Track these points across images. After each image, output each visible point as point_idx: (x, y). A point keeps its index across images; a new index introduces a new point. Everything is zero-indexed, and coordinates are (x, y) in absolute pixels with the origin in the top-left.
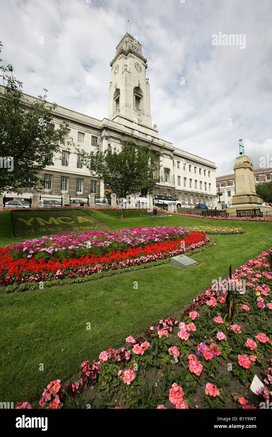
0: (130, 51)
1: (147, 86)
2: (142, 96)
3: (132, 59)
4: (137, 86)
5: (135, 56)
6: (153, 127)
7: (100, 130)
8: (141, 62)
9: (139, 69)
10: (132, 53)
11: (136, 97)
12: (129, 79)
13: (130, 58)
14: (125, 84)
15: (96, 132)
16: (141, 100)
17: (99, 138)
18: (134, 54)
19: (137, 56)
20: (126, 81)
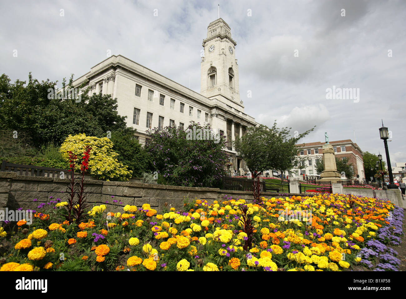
0: (226, 37)
1: (236, 66)
2: (233, 75)
3: (227, 43)
4: (231, 67)
5: (229, 41)
6: (239, 103)
7: (211, 108)
8: (232, 45)
9: (231, 52)
10: (227, 38)
11: (230, 76)
12: (226, 61)
13: (225, 42)
14: (223, 65)
15: (207, 109)
16: (233, 79)
17: (209, 114)
18: (228, 39)
19: (230, 41)
20: (224, 63)
